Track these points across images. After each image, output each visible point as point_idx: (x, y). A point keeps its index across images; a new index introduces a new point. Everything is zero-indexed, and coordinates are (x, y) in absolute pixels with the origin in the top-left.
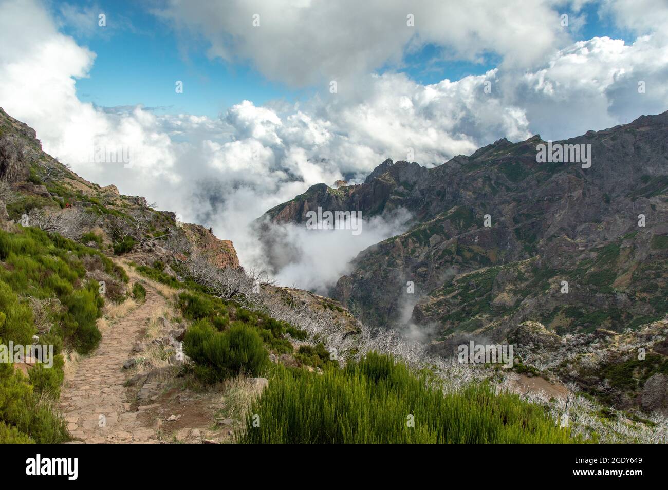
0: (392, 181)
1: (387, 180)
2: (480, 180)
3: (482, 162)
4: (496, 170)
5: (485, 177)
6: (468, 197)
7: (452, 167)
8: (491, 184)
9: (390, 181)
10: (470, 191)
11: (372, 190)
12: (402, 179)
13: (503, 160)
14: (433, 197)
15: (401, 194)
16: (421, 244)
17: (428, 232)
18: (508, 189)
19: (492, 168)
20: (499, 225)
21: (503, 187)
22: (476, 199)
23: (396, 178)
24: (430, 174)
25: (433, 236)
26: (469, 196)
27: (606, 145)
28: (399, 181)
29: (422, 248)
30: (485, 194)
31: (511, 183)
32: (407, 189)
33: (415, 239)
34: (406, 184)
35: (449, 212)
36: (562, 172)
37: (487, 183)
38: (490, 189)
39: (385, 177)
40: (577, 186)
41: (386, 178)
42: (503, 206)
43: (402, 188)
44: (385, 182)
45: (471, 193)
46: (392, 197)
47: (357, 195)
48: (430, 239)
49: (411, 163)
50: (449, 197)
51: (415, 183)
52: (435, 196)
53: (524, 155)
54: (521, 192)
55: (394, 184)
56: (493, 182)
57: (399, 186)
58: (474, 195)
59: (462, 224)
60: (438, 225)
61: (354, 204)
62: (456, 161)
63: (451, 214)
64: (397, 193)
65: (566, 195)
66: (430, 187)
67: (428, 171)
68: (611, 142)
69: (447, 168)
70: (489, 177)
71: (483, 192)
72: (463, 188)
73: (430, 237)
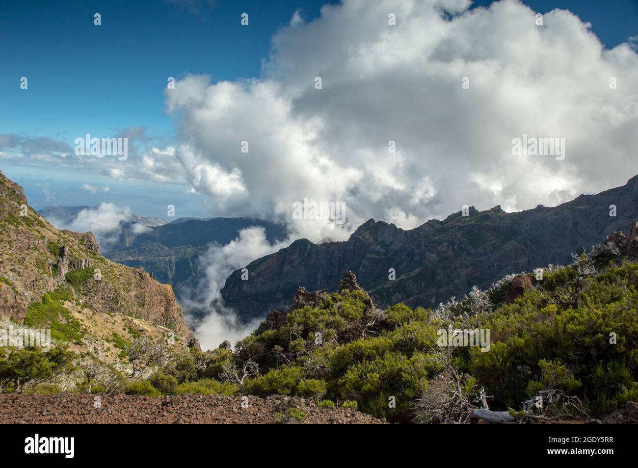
0: (371, 240)
1: (366, 239)
2: (445, 244)
3: (451, 228)
4: (460, 236)
5: (449, 241)
6: (432, 260)
7: (426, 230)
8: (455, 249)
9: (369, 240)
10: (434, 253)
11: (352, 247)
12: (380, 240)
13: (466, 226)
14: (403, 257)
15: (378, 253)
16: (383, 302)
17: (391, 290)
18: (468, 254)
19: (457, 233)
20: (454, 287)
21: (465, 252)
22: (439, 261)
23: (375, 237)
24: (405, 235)
25: (396, 294)
26: (433, 258)
27: (549, 219)
28: (377, 240)
29: (383, 305)
30: (447, 258)
31: (471, 248)
32: (384, 248)
33: (378, 297)
34: (383, 244)
35: (413, 272)
36: (513, 241)
37: (451, 247)
38: (452, 253)
39: (365, 235)
40: (522, 254)
41: (366, 237)
42: (462, 269)
43: (379, 247)
44: (365, 241)
45: (435, 256)
46: (369, 256)
47: (337, 252)
48: (392, 298)
49: (389, 224)
50: (417, 258)
51: (391, 243)
52: (405, 256)
53: (484, 223)
54: (477, 257)
55: (373, 244)
56: (456, 247)
57: (377, 245)
58: (437, 258)
59: (423, 285)
60: (402, 284)
61: (333, 260)
62: (430, 225)
63: (414, 274)
64: (373, 252)
65: (513, 262)
66: (402, 247)
67: (404, 233)
68: (554, 217)
69: (421, 231)
70: (453, 241)
71: (446, 255)
72: (429, 250)
73: (392, 296)
